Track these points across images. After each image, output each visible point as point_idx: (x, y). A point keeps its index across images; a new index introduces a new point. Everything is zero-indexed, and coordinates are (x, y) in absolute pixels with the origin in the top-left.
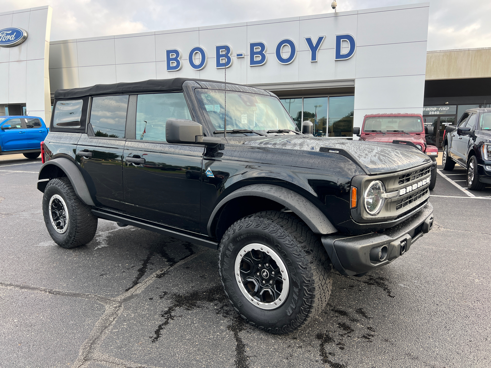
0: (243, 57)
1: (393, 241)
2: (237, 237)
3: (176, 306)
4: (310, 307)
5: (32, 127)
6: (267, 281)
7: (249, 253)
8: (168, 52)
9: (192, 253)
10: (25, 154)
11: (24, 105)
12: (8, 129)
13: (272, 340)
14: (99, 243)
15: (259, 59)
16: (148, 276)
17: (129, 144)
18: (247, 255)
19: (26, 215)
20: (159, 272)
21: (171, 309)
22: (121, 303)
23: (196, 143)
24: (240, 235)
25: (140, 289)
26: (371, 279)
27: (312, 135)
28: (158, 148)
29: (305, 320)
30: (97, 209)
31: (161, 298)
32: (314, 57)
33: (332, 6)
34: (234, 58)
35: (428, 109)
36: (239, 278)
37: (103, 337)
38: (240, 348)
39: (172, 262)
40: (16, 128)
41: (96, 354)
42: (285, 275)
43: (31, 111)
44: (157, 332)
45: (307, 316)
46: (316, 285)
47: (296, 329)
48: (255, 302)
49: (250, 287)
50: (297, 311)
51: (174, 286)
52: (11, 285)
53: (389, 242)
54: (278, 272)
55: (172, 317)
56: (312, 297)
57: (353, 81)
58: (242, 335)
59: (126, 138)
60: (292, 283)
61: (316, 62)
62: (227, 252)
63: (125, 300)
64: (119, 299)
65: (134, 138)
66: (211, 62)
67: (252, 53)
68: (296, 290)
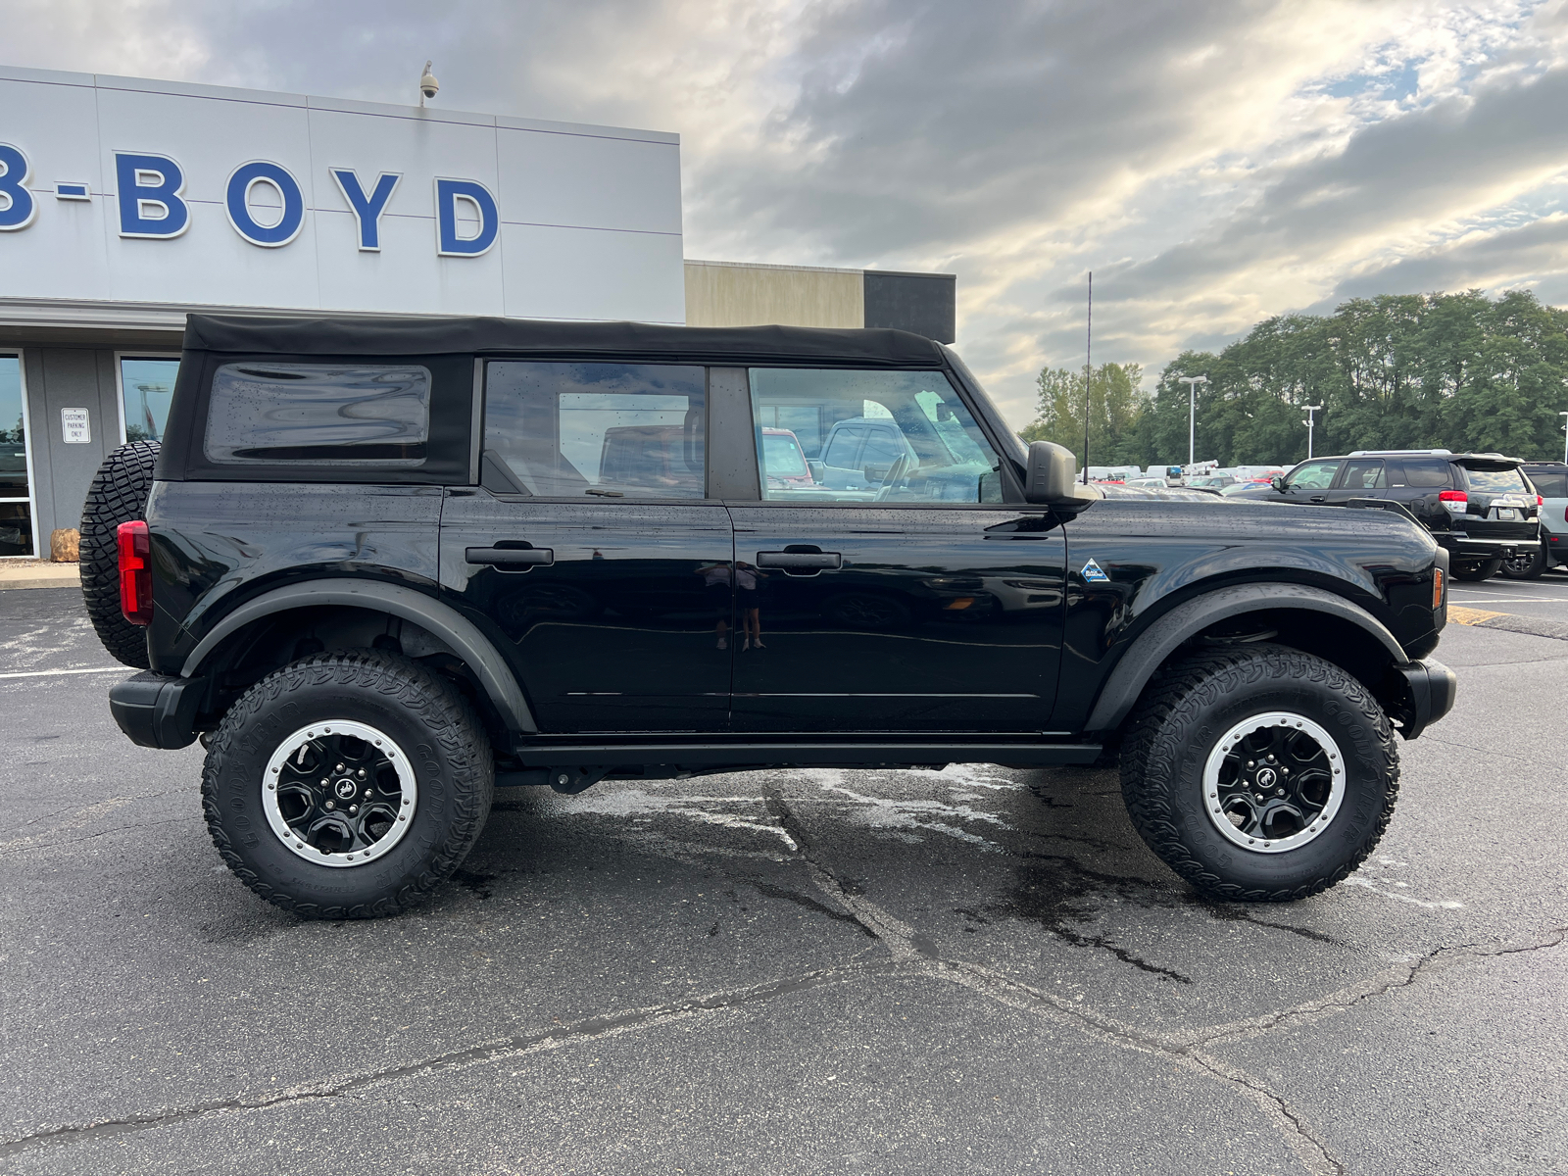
0: (88, 201)
2: (1223, 708)
15: (162, 213)
24: (1233, 701)
32: (370, 237)
33: (425, 89)
34: (43, 197)
61: (378, 252)
62: (1193, 749)
67: (129, 192)
68: (1370, 785)
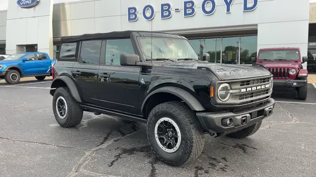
0: (179, 11)
1: (237, 116)
2: (156, 113)
3: (122, 153)
4: (191, 152)
5: (41, 59)
6: (171, 138)
7: (162, 122)
8: (129, 9)
9: (136, 130)
10: (36, 77)
11: (36, 45)
12: (27, 60)
13: (171, 168)
14: (83, 125)
15: (190, 11)
16: (109, 140)
17: (101, 67)
18: (162, 123)
19: (41, 111)
20: (115, 139)
21: (120, 154)
22: (94, 151)
23: (136, 65)
24: (158, 112)
25: (105, 146)
26: (237, 145)
27: (207, 62)
28: (117, 68)
29: (188, 158)
30: (83, 104)
31: (115, 149)
32: (228, 10)
34: (173, 12)
35: (311, 44)
36: (156, 136)
37: (84, 164)
38: (153, 170)
39: (123, 134)
40: (31, 60)
41: (81, 170)
42: (179, 134)
43: (41, 49)
44: (112, 164)
45: (189, 156)
46: (194, 141)
47: (183, 163)
48: (164, 149)
49: (162, 140)
50: (184, 153)
51: (123, 145)
52: (36, 143)
53: (234, 116)
54: (176, 133)
55: (120, 158)
56: (192, 146)
57: (257, 25)
58: (155, 166)
59: (100, 64)
60: (183, 139)
61: (230, 13)
62: (151, 121)
63: (96, 150)
64: (93, 149)
65: (104, 64)
66: (158, 15)
67: (186, 8)
68: (184, 142)
